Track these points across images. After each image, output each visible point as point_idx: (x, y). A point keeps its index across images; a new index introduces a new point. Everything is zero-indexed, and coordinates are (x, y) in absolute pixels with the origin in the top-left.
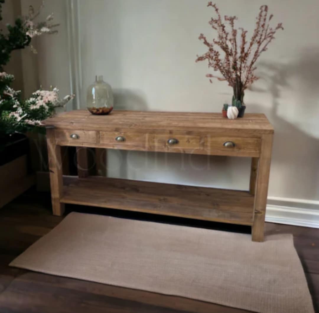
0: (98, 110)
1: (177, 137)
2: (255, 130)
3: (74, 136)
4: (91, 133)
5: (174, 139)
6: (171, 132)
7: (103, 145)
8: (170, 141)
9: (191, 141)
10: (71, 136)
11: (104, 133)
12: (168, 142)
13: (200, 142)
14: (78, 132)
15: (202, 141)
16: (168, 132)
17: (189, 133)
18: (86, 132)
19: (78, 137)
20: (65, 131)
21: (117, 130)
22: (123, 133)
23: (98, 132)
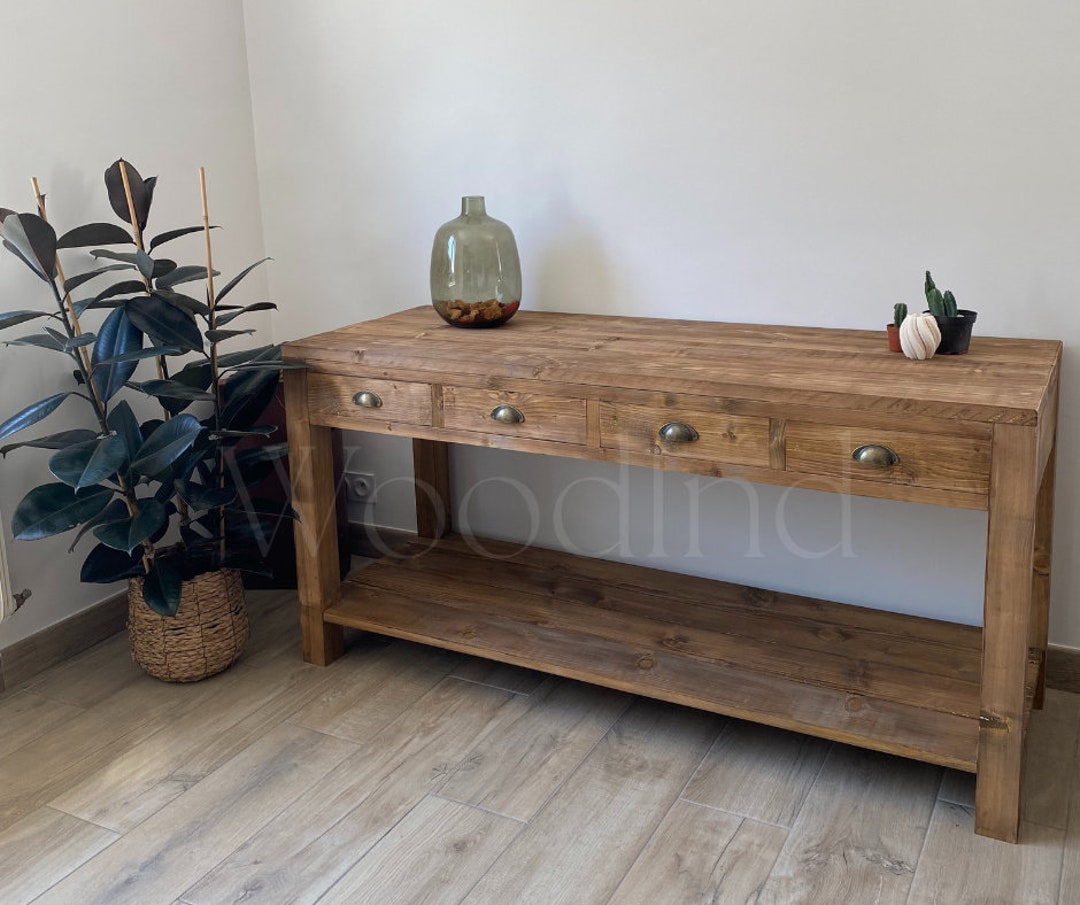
0: (466, 311)
1: (692, 416)
2: (966, 409)
3: (364, 398)
4: (415, 388)
5: (680, 424)
6: (670, 401)
7: (455, 431)
8: (670, 431)
9: (741, 437)
10: (356, 398)
11: (456, 391)
12: (663, 432)
13: (771, 440)
14: (377, 386)
15: (778, 439)
16: (662, 397)
17: (731, 406)
18: (401, 387)
19: (375, 403)
20: (338, 380)
21: (495, 384)
22: (514, 397)
23: (437, 389)
